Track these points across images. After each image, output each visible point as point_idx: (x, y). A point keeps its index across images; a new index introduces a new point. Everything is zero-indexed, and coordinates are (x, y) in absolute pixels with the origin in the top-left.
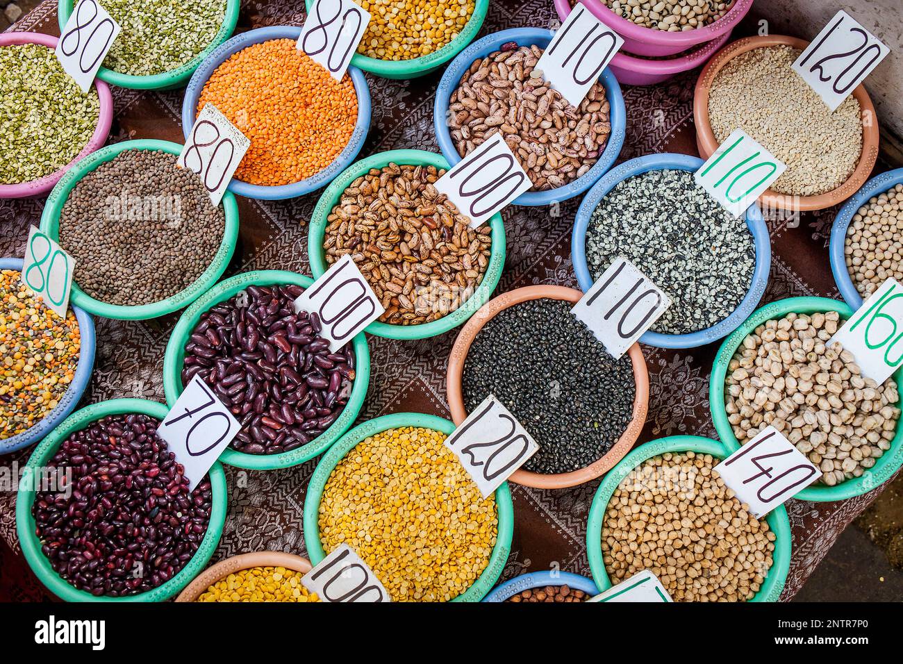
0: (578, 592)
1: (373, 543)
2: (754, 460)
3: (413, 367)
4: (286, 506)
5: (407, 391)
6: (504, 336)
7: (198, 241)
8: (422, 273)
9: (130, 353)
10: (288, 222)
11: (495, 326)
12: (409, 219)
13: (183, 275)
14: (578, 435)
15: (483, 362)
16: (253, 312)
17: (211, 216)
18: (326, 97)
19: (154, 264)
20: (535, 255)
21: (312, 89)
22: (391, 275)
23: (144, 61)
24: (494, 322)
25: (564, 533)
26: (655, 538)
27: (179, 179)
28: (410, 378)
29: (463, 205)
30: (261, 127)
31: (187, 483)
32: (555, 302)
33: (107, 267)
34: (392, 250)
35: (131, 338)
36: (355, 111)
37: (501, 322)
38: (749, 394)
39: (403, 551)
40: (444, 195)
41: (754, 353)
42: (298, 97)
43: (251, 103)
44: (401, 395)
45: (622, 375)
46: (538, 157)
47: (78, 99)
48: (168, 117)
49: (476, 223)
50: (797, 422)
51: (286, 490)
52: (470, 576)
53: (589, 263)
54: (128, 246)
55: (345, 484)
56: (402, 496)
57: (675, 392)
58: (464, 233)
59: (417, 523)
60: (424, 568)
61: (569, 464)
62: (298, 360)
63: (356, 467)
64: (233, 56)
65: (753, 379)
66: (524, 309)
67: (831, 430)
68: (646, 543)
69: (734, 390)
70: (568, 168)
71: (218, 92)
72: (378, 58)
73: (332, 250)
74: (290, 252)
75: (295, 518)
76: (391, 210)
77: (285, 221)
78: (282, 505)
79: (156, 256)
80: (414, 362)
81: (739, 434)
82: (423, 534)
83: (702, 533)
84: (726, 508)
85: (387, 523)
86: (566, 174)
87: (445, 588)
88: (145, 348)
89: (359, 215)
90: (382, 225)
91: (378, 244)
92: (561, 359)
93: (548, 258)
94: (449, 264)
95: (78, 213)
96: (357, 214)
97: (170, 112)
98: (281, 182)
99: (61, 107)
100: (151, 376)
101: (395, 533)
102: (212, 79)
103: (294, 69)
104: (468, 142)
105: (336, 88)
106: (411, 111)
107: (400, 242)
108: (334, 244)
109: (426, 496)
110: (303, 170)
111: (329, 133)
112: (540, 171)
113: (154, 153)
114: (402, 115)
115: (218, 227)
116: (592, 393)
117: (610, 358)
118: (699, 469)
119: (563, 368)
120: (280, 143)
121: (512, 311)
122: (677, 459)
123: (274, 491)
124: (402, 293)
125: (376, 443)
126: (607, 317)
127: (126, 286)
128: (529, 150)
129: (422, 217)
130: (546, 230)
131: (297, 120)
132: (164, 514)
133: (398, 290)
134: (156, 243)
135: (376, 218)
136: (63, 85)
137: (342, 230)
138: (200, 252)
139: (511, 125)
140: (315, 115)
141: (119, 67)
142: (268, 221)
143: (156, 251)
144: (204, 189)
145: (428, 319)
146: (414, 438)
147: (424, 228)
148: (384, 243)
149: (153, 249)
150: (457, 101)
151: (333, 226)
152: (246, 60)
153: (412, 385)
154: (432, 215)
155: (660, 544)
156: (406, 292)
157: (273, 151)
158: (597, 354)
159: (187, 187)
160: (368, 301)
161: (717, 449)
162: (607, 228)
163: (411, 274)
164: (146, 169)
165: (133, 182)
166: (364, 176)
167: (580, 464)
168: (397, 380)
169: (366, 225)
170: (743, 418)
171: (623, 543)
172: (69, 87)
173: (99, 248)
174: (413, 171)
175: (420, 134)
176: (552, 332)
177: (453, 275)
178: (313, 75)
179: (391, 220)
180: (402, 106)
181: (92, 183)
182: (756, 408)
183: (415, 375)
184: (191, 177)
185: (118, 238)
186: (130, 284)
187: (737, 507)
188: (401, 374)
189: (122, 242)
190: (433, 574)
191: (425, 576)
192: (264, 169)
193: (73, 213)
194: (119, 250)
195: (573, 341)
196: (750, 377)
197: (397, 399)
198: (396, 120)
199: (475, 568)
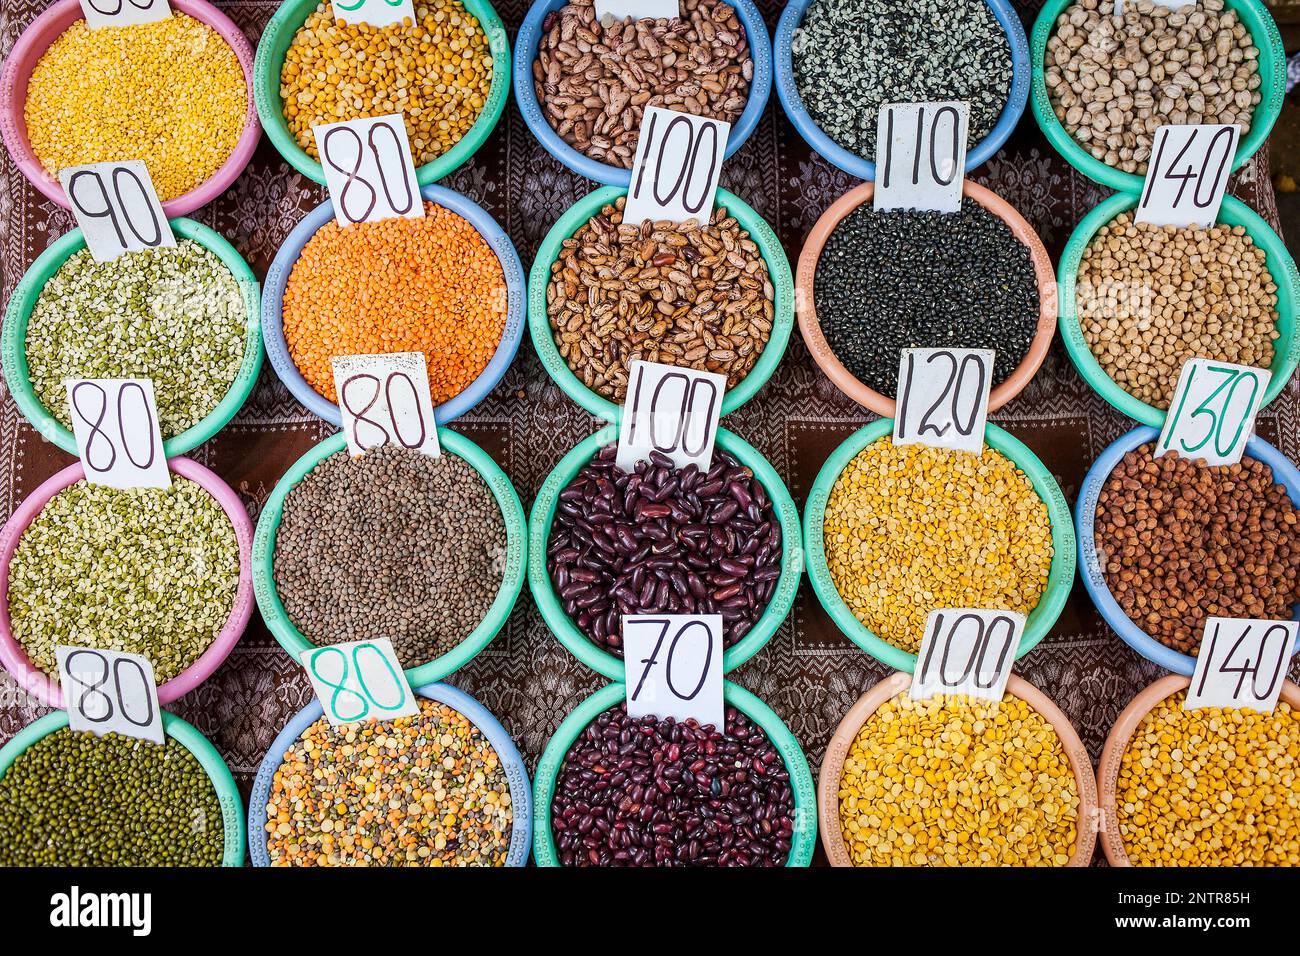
0: (1141, 449)
1: (937, 595)
2: (1168, 176)
3: (773, 417)
4: (802, 662)
5: (791, 444)
6: (842, 293)
7: (462, 504)
8: (708, 313)
9: (496, 688)
10: (505, 408)
11: (824, 293)
12: (641, 276)
13: (484, 552)
14: (1000, 312)
15: (849, 336)
16: (591, 513)
17: (447, 469)
18: (429, 244)
19: (448, 570)
20: (770, 201)
21: (404, 250)
22: (679, 345)
23: (198, 395)
24: (819, 289)
25: (1058, 421)
26: (1155, 331)
27: (374, 468)
28: (780, 430)
29: (675, 213)
30: (400, 335)
31: (710, 729)
32: (852, 216)
33: (403, 622)
34: (656, 322)
35: (482, 674)
36: (471, 230)
37: (825, 284)
38: (1101, 123)
39: (968, 573)
40: (647, 221)
41: (1066, 85)
42: (401, 271)
43: (361, 323)
44: (790, 453)
45: (978, 220)
46: (695, 97)
47: (170, 502)
48: (262, 434)
49: (704, 216)
50: (1166, 106)
51: (785, 648)
52: (1043, 533)
53: (847, 148)
54: (399, 582)
55: (853, 573)
56: (914, 528)
57: (1020, 196)
58: (705, 238)
59: (954, 537)
60: (998, 569)
61: (1020, 345)
62: (685, 511)
63: (845, 548)
64: (285, 298)
65: (1089, 108)
66: (833, 250)
67: (1200, 84)
68: (1152, 344)
69: (1084, 134)
70: (733, 81)
71: (313, 347)
72: (438, 156)
73: (599, 380)
74: (539, 433)
75: (821, 664)
76: (614, 285)
77: (501, 410)
78: (797, 666)
79: (442, 559)
80: (768, 411)
81: (1130, 167)
82: (969, 540)
83: (1188, 286)
84: (1182, 245)
85: (929, 564)
86: (736, 88)
87: (1033, 568)
88: (505, 667)
89: (589, 320)
90: (622, 308)
91: (638, 328)
92: (915, 260)
93: (784, 190)
94: (721, 280)
95: (312, 603)
96: (584, 322)
97: (259, 427)
98: (478, 367)
99: (161, 526)
100: (541, 687)
101: (944, 566)
102: (291, 341)
103: (365, 248)
104: (614, 149)
105: (429, 224)
106: (505, 182)
107: (655, 306)
108: (595, 373)
109: (934, 505)
110: (487, 334)
111: (468, 275)
112: (711, 109)
113: (317, 470)
114: (501, 195)
115: (465, 473)
116: (973, 263)
117: (953, 217)
118: (1124, 235)
119: (926, 267)
120: (435, 331)
121: (824, 263)
122: (1098, 246)
123: (776, 662)
124: (710, 351)
125: (839, 508)
126: (915, 181)
127: (442, 619)
128: (680, 100)
129: (650, 263)
130: (755, 167)
131: (426, 293)
132: (726, 778)
133: (703, 352)
134: (423, 550)
135: (609, 307)
136: (136, 503)
137: (588, 352)
138: (476, 513)
139: (638, 92)
140: (436, 272)
141: (176, 426)
142: (484, 428)
143: (435, 556)
144: (410, 452)
145: (758, 349)
146: (865, 467)
147: (664, 270)
148: (643, 322)
149: (428, 558)
150: (560, 122)
151: (575, 357)
152: (305, 289)
153: (790, 434)
154: (657, 250)
155: (1164, 332)
156: (712, 346)
157: (438, 346)
158: (940, 223)
159: (390, 467)
160: (699, 384)
161: (1124, 201)
162: (827, 100)
163: (698, 326)
164: (327, 493)
165: (332, 518)
166: (550, 280)
167: (1029, 336)
168: (772, 444)
169: (606, 323)
170: (1118, 149)
171: (1133, 365)
172: (145, 499)
173: (374, 613)
174: (590, 230)
175: (538, 195)
176: (881, 245)
177: (736, 285)
178: (391, 235)
179: (625, 293)
180: (491, 187)
181: (289, 562)
182: (1119, 130)
183: (783, 423)
184: (383, 453)
185: (382, 583)
186: (446, 613)
187: (1189, 235)
188: (768, 434)
189: (389, 585)
190: (1010, 567)
191: (1006, 576)
192: (449, 372)
193: (306, 609)
194: (395, 594)
195: (908, 234)
196: (1085, 110)
197: (790, 461)
198: (501, 206)
199: (1040, 522)
